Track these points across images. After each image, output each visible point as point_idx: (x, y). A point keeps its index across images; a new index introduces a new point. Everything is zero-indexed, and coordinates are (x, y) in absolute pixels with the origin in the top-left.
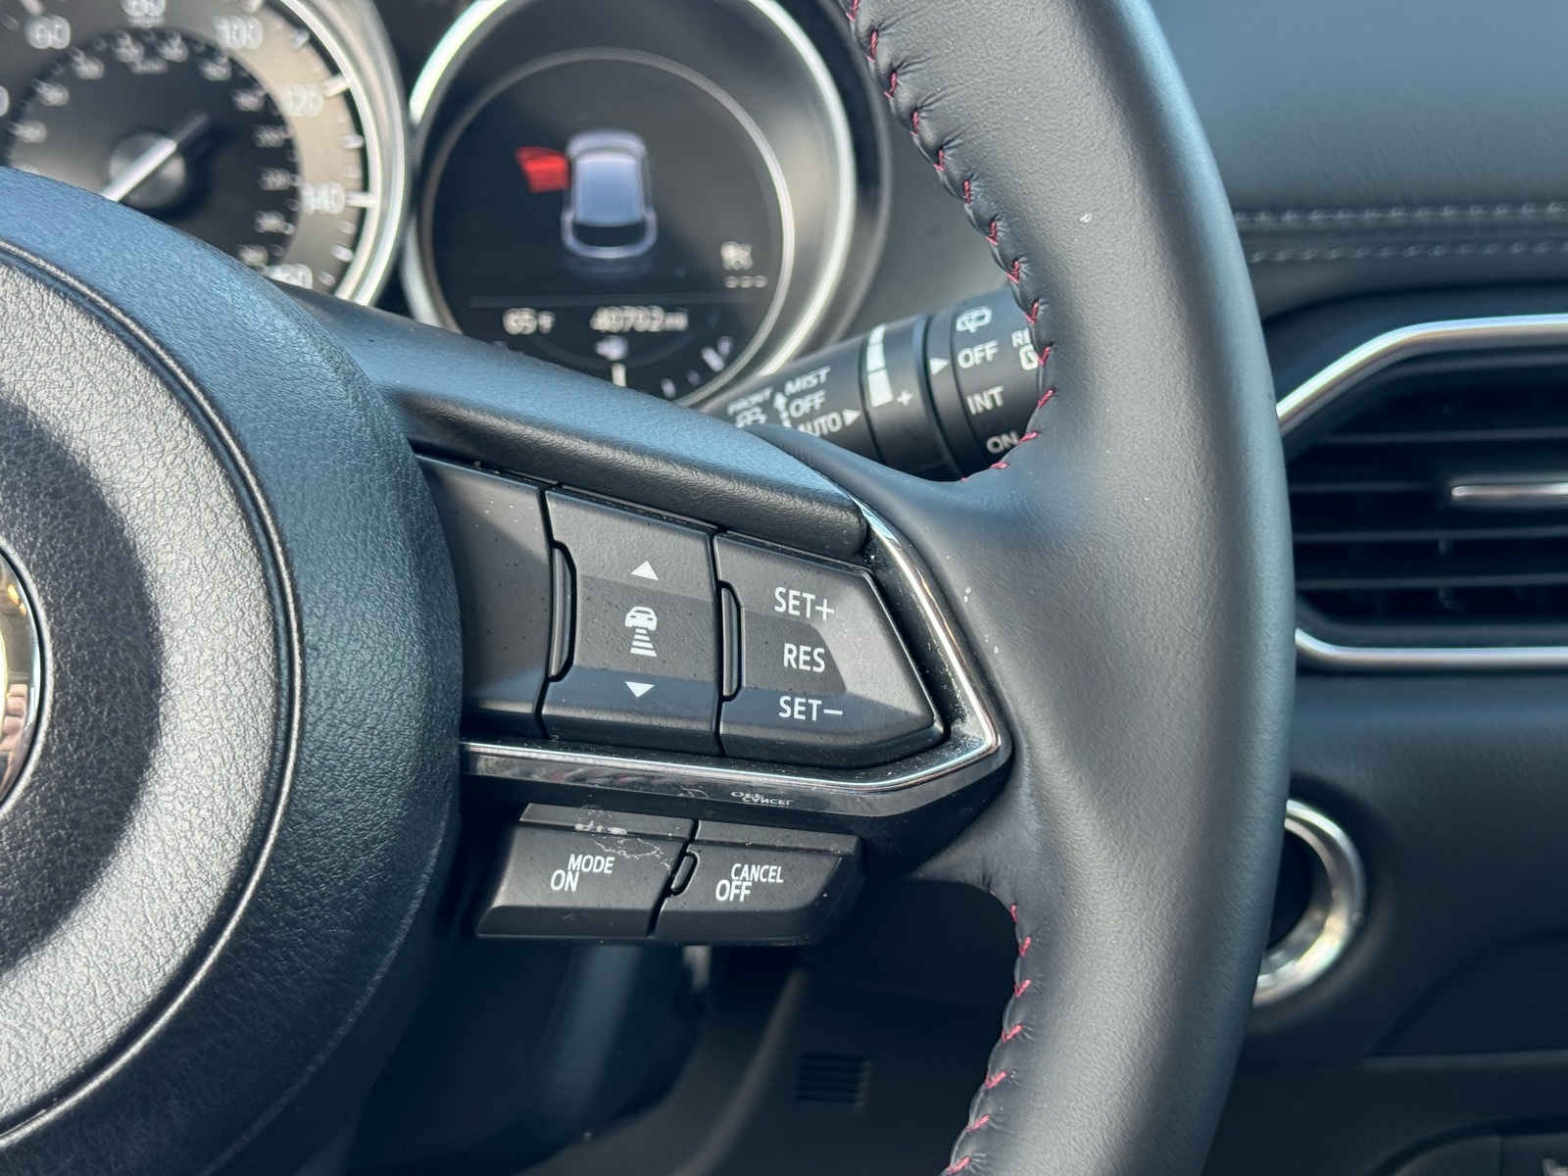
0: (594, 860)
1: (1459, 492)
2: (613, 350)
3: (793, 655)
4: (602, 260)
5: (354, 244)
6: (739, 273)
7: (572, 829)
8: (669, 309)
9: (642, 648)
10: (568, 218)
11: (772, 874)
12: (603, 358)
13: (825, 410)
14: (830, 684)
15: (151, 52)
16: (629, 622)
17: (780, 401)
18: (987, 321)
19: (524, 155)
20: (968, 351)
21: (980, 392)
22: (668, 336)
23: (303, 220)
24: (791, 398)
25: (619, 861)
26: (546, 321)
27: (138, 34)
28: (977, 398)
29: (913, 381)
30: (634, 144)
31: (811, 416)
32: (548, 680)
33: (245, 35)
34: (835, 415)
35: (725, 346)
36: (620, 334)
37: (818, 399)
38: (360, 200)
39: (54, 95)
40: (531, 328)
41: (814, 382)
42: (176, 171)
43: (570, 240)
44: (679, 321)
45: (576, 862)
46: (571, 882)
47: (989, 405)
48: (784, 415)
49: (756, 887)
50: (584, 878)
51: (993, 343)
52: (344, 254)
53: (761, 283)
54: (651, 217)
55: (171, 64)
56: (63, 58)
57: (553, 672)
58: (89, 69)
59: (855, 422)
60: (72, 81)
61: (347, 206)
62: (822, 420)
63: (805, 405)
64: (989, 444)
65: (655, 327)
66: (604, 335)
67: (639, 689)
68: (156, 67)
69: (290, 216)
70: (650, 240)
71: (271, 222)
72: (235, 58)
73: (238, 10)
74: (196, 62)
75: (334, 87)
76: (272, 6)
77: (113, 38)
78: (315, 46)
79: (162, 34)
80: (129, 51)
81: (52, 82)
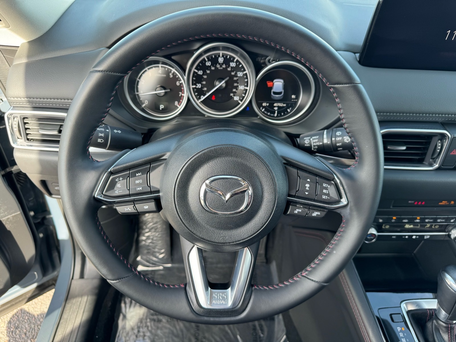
0: (299, 210)
1: (388, 148)
2: (276, 108)
3: (324, 191)
4: (276, 97)
5: (245, 94)
6: (294, 99)
7: (296, 206)
8: (284, 103)
9: (307, 189)
10: (272, 91)
11: (319, 213)
12: (275, 109)
13: (318, 142)
14: (328, 195)
15: (221, 66)
16: (306, 186)
17: (311, 139)
18: (340, 134)
19: (267, 82)
20: (337, 138)
21: (338, 143)
22: (283, 107)
23: (238, 90)
24: (313, 139)
25: (302, 210)
26: (268, 104)
27: (219, 64)
28: (338, 144)
29: (330, 140)
30: (282, 81)
31: (315, 142)
32: (297, 191)
33: (233, 65)
34: (319, 143)
35: (290, 109)
36: (277, 106)
37: (317, 140)
38: (246, 88)
39: (208, 72)
40: (266, 105)
41: (316, 138)
42: (224, 85)
43: (272, 94)
44: (285, 105)
45: (297, 210)
46: (296, 212)
47: (339, 145)
48: (312, 141)
49: (317, 215)
50: (298, 212)
51: (341, 138)
52: (244, 95)
53: (296, 100)
54: (283, 91)
55: (223, 68)
56: (210, 67)
57: (297, 190)
58: (213, 68)
59: (322, 144)
60: (210, 70)
61: (244, 89)
62: (317, 143)
63: (315, 141)
64: (338, 149)
65: (282, 106)
66: (275, 107)
67: (307, 193)
68: (222, 68)
69: (237, 89)
70: (283, 94)
71: (234, 90)
72: (232, 68)
73: (233, 61)
74: (226, 68)
75: (245, 73)
76: (237, 61)
77: (216, 64)
78: (243, 67)
79: (223, 64)
80: (218, 66)
81: (208, 70)
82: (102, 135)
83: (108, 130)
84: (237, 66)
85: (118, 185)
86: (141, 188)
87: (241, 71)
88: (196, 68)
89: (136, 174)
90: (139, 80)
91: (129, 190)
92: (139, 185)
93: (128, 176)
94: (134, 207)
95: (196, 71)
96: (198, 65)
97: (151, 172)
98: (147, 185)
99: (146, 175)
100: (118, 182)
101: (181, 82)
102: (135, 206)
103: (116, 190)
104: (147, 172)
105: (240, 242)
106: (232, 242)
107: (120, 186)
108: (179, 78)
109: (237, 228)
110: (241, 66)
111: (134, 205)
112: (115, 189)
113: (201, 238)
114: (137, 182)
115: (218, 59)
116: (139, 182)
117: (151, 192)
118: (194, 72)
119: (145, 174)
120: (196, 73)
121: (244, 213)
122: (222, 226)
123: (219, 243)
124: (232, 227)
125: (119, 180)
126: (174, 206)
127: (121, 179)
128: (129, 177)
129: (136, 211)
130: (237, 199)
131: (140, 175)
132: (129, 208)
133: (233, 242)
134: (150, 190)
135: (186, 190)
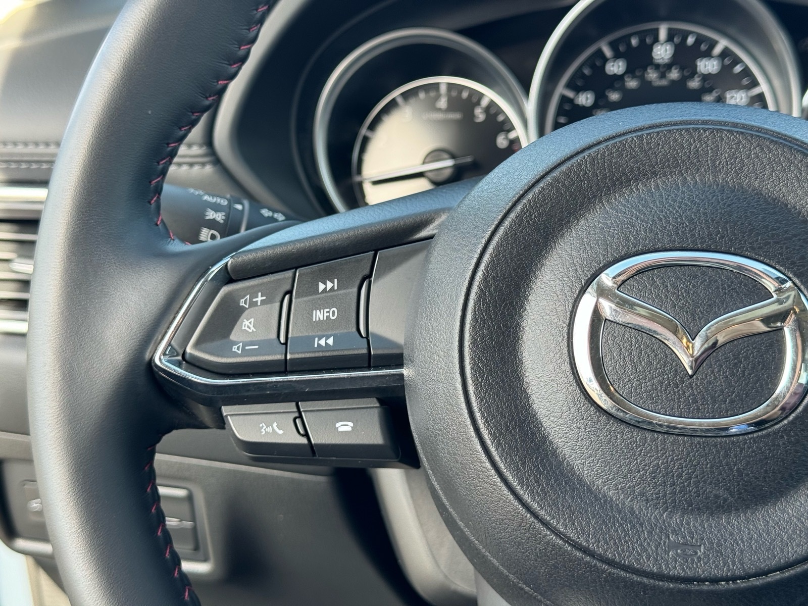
15: (663, 76)
27: (657, 67)
33: (710, 66)
39: (614, 97)
55: (671, 81)
56: (619, 78)
58: (632, 84)
60: (623, 89)
68: (664, 83)
72: (706, 77)
73: (708, 54)
74: (683, 80)
75: (756, 91)
76: (726, 53)
77: (645, 69)
78: (747, 72)
79: (669, 67)
80: (652, 75)
81: (614, 89)
82: (219, 217)
83: (239, 207)
84: (726, 70)
85: (247, 323)
86: (330, 341)
87: (742, 88)
88: (570, 85)
89: (318, 286)
90: (369, 134)
91: (286, 344)
92: (325, 327)
93: (288, 287)
94: (298, 421)
95: (570, 94)
96: (578, 73)
97: (377, 278)
98: (354, 329)
99: (355, 290)
100: (246, 313)
101: (512, 135)
102: (301, 417)
103: (235, 343)
104: (360, 277)
105: (769, 580)
106: (727, 580)
107: (251, 326)
108: (507, 120)
109: (747, 507)
110: (738, 69)
111: (297, 415)
112: (233, 337)
113: (573, 546)
114: (319, 315)
115: (651, 50)
116: (326, 314)
117: (369, 361)
118: (564, 99)
119: (353, 287)
120: (571, 101)
121: (785, 430)
122: (674, 493)
123: (661, 577)
124: (725, 500)
125: (253, 304)
126: (459, 386)
127: (260, 299)
128: (290, 292)
129: (304, 441)
130: (747, 358)
131: (332, 289)
132: (275, 425)
133: (734, 579)
134: (365, 351)
135: (512, 317)
